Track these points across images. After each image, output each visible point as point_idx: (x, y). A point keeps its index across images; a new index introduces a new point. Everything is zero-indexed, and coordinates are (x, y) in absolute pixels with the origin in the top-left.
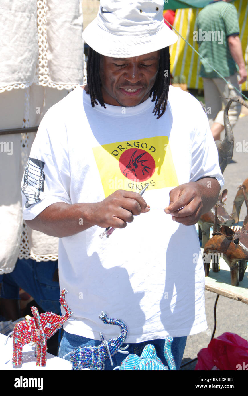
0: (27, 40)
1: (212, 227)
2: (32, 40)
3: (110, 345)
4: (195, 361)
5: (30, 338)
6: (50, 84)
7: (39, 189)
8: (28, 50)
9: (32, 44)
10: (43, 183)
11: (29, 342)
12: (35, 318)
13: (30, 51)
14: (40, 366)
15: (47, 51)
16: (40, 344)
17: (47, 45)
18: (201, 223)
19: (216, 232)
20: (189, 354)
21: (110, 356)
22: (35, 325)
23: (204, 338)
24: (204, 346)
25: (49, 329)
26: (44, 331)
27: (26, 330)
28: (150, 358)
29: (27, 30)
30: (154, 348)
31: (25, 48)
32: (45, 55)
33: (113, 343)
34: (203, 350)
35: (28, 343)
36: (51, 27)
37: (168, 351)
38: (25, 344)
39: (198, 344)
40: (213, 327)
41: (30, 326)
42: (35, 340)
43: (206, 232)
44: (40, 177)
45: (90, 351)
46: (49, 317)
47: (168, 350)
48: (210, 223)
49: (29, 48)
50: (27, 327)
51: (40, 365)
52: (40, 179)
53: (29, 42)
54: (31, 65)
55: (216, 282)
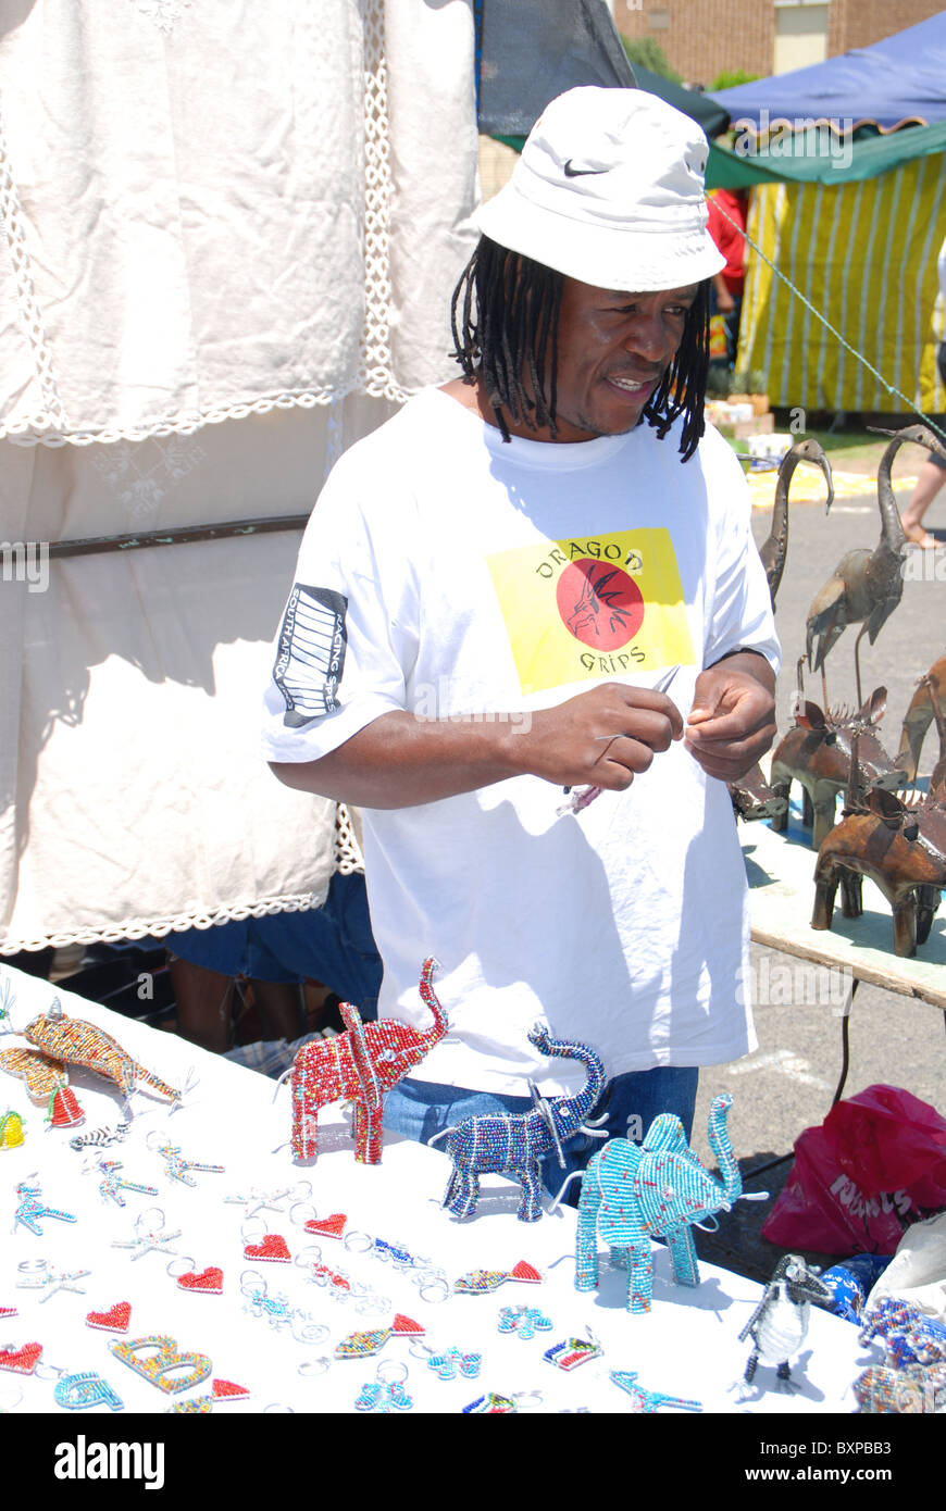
0: (325, 276)
1: (842, 792)
2: (341, 275)
3: (556, 1111)
4: (787, 1163)
5: (339, 1089)
6: (391, 393)
7: (330, 674)
8: (327, 303)
9: (339, 285)
10: (342, 655)
11: (336, 1099)
12: (352, 1034)
13: (334, 303)
14: (364, 1162)
15: (387, 302)
16: (364, 1105)
17: (388, 287)
18: (811, 781)
19: (855, 805)
20: (772, 1141)
21: (558, 1143)
22: (350, 1053)
23: (812, 1098)
24: (814, 1122)
25: (390, 1065)
26: (376, 1069)
27: (326, 1066)
28: (668, 1150)
29: (325, 249)
30: (680, 1124)
31: (318, 298)
32: (383, 312)
33: (566, 1108)
34: (810, 1133)
35: (331, 1101)
36: (401, 239)
37: (719, 1133)
38: (323, 1104)
39: (795, 1116)
40: (840, 1071)
41: (338, 1055)
42: (350, 1093)
43: (823, 808)
44: (333, 638)
45: (501, 1128)
46: (389, 1032)
47: (720, 1129)
48: (838, 780)
49: (331, 297)
50: (331, 1059)
51: (364, 1159)
52: (333, 644)
53: (331, 281)
54: (337, 342)
55: (852, 945)
